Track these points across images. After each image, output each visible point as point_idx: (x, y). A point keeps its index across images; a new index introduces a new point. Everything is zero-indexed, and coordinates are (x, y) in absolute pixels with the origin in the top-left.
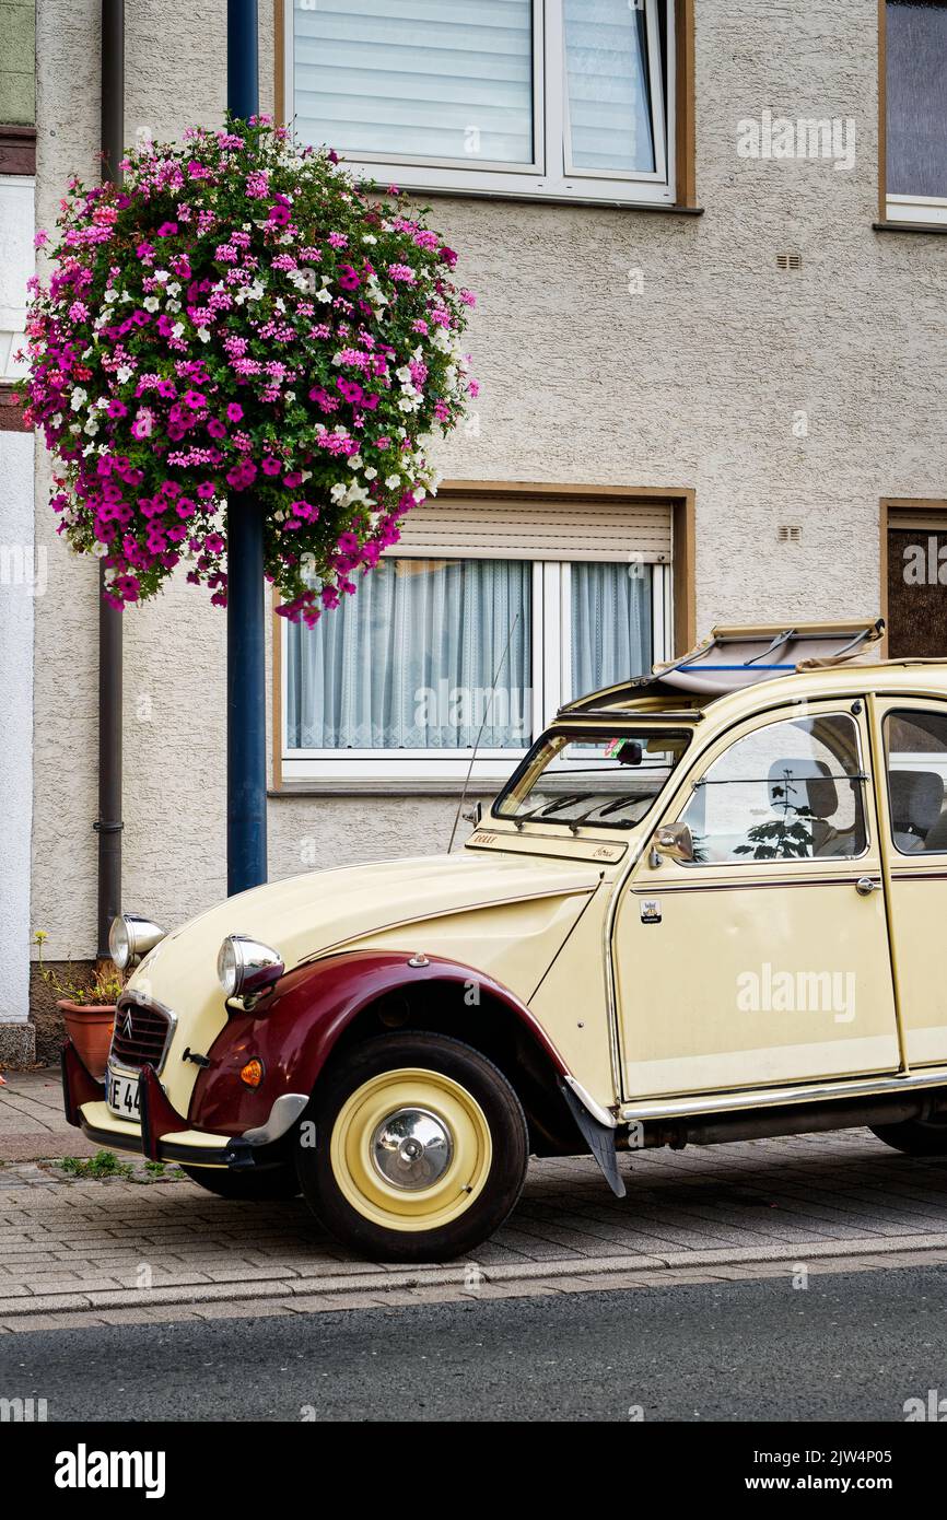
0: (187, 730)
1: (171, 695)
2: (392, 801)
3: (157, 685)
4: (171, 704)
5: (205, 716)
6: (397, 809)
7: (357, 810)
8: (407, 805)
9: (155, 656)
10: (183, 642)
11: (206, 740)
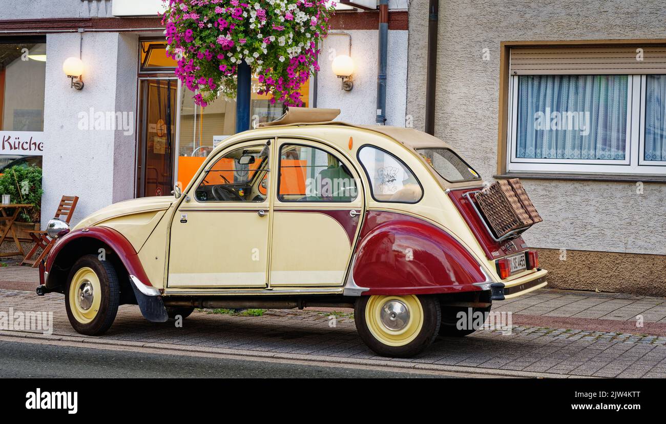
0: (463, 150)
1: (457, 135)
2: (547, 181)
3: (453, 131)
4: (457, 139)
5: (471, 144)
6: (549, 185)
7: (532, 185)
8: (554, 184)
9: (452, 119)
10: (463, 113)
11: (471, 154)
